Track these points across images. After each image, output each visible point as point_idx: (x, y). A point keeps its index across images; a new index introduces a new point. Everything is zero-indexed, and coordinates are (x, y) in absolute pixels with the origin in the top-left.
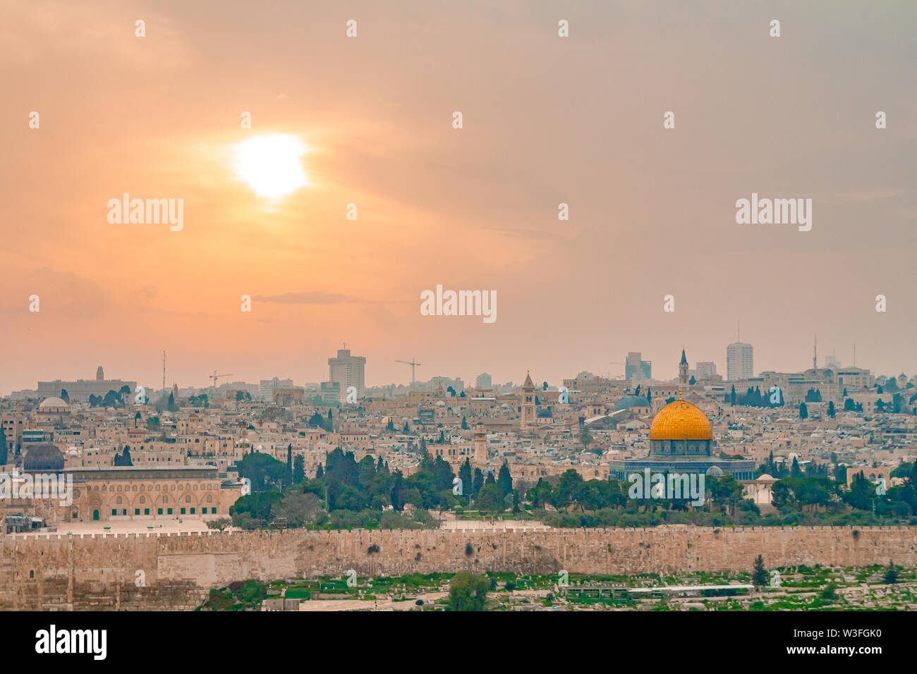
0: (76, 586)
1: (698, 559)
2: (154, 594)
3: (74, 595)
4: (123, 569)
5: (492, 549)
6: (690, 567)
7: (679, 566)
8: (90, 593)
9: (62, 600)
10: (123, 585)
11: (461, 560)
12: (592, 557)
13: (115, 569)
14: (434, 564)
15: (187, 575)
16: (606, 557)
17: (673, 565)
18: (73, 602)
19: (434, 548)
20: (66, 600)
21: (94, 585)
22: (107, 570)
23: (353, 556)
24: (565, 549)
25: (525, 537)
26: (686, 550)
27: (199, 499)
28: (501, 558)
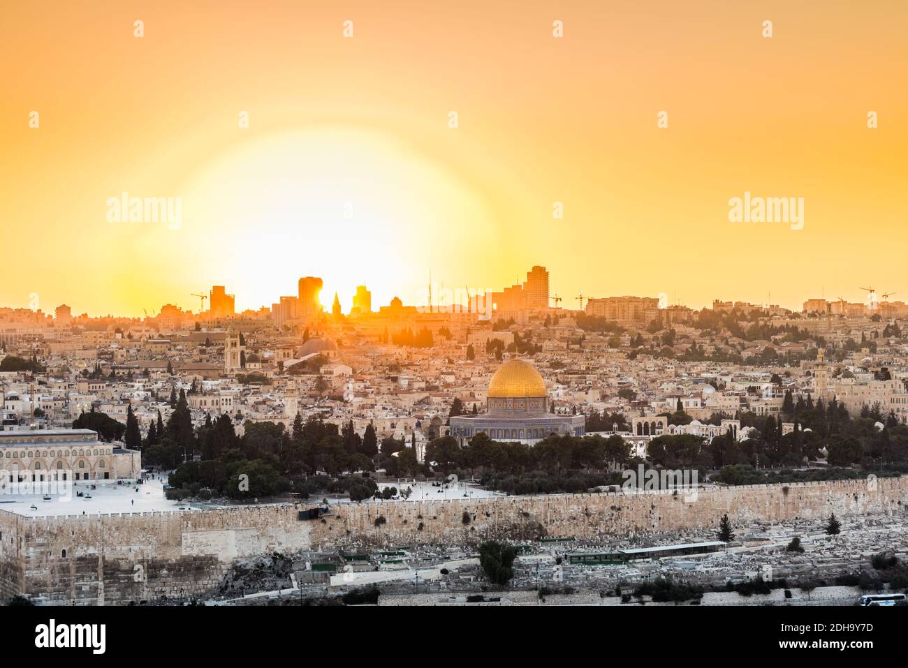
0: (106, 564)
1: (660, 518)
2: (180, 570)
3: (105, 574)
4: (150, 547)
5: (485, 516)
6: (653, 526)
7: (644, 526)
8: (119, 570)
9: (93, 578)
10: (150, 562)
11: (458, 529)
12: (572, 521)
13: (142, 547)
14: (434, 533)
15: (209, 551)
16: (584, 521)
17: (639, 525)
18: (104, 579)
19: (435, 518)
20: (97, 578)
21: (122, 563)
22: (135, 548)
23: (362, 528)
24: (548, 514)
25: (514, 505)
26: (650, 512)
27: (92, 463)
28: (494, 526)
